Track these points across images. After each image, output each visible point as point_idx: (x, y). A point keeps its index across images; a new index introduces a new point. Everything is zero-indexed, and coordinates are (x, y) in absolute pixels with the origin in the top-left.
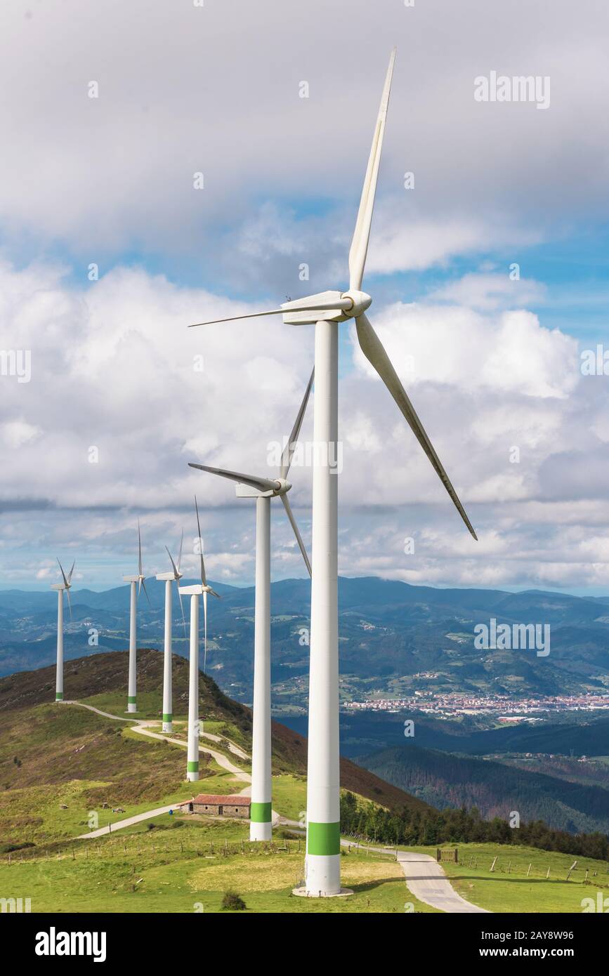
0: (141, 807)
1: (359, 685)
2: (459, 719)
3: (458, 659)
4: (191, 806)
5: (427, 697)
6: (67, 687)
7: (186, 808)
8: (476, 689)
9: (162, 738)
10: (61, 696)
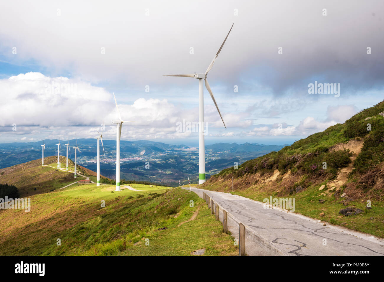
0: (70, 183)
1: (89, 158)
2: (108, 163)
3: (107, 153)
4: (80, 182)
5: (102, 160)
6: (44, 163)
7: (79, 182)
8: (110, 158)
9: (67, 171)
10: (43, 164)
